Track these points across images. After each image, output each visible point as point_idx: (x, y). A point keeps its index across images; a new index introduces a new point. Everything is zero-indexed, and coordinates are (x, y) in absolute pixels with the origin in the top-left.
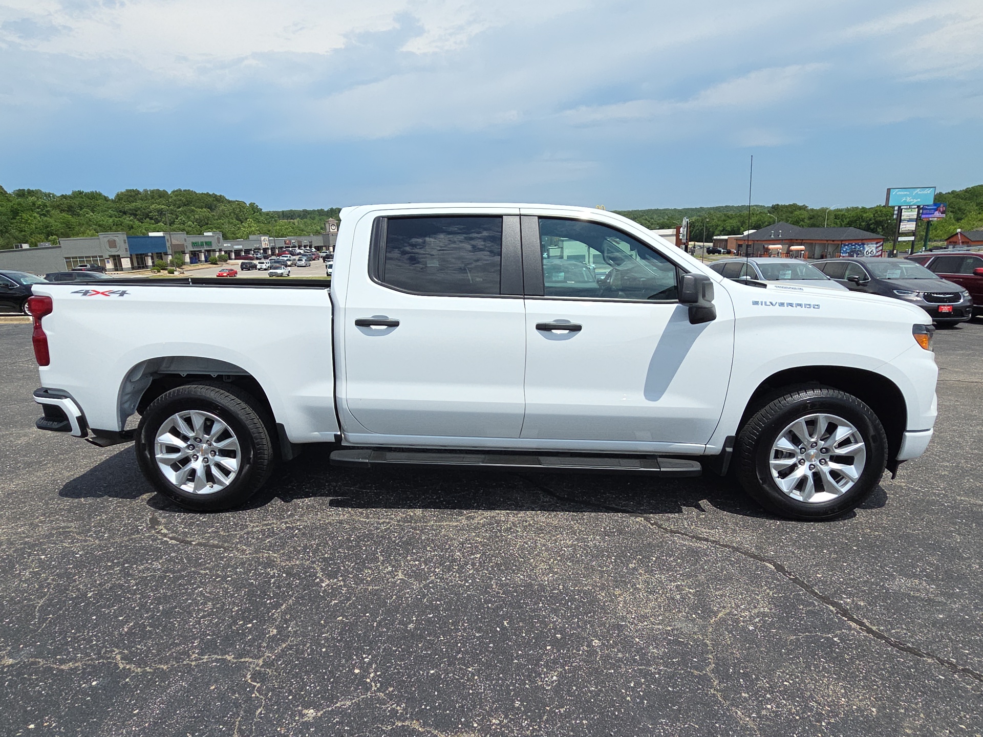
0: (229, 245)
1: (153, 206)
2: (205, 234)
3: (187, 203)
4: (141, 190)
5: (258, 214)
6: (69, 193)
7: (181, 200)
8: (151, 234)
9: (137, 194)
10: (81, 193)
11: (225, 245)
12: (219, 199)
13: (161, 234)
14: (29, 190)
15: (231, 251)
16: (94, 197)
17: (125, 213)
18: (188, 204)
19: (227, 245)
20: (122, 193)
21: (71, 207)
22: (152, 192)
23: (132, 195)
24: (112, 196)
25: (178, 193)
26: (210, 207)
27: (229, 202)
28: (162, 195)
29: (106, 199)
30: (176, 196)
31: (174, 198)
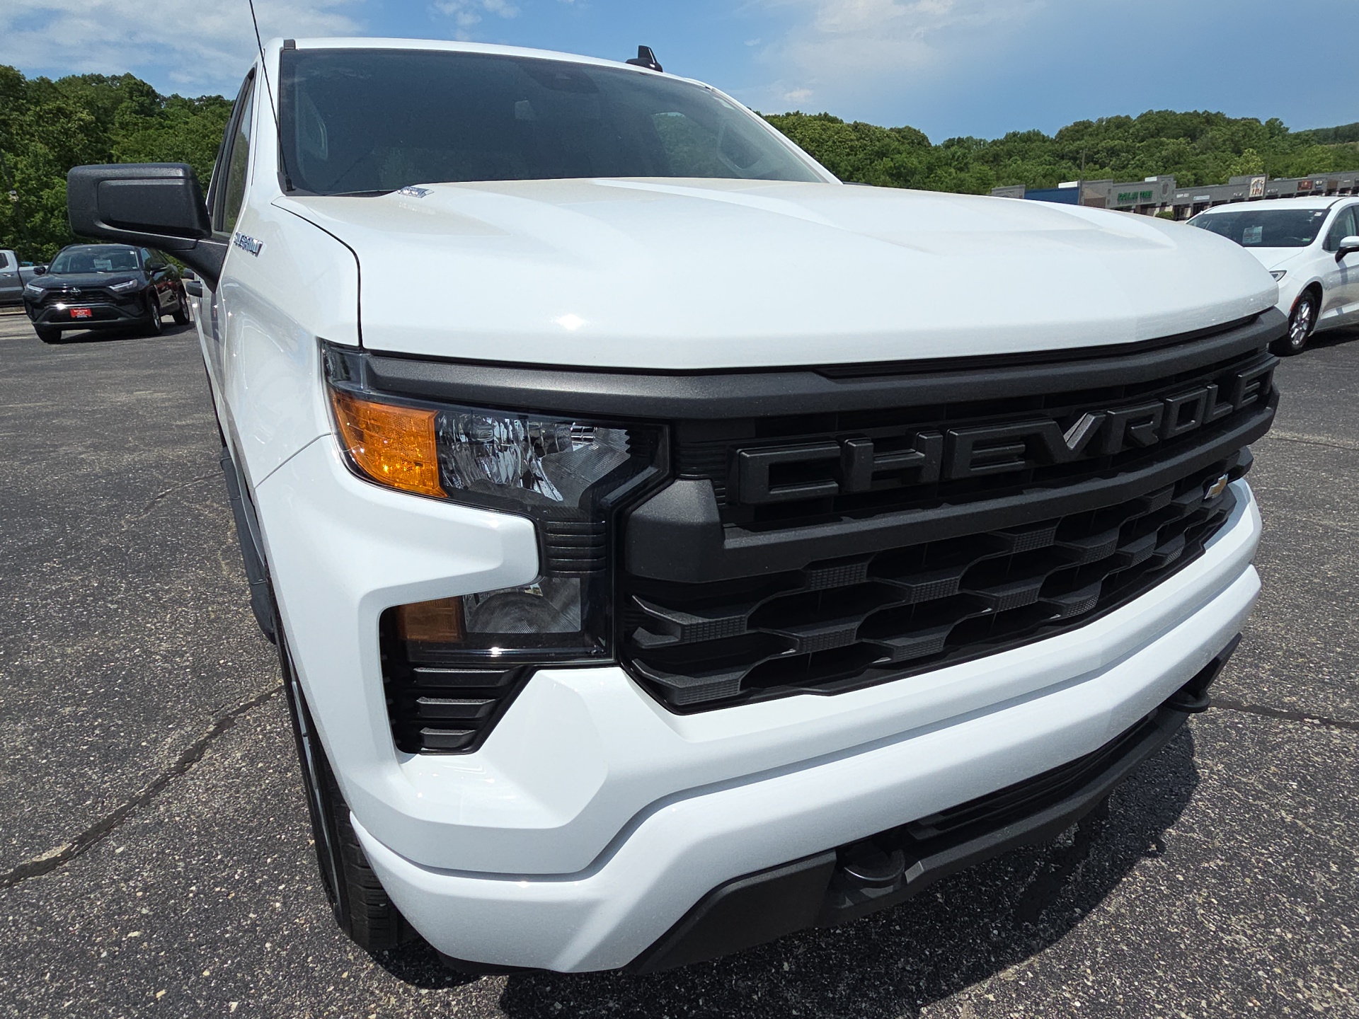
0: (1186, 195)
1: (1103, 144)
2: (1147, 180)
3: (1158, 132)
4: (1094, 121)
5: (1280, 137)
6: (1002, 137)
7: (1147, 129)
8: (1061, 186)
9: (1086, 128)
10: (1015, 135)
11: (1178, 196)
12: (1210, 120)
13: (1073, 184)
14: (959, 138)
15: (1187, 206)
16: (1032, 137)
17: (1062, 158)
18: (1158, 134)
19: (1182, 196)
20: (1067, 129)
21: (998, 155)
22: (1109, 121)
23: (1081, 129)
24: (1053, 136)
25: (1145, 118)
26: (1192, 135)
27: (1230, 122)
28: (1120, 124)
29: (1045, 140)
30: (1143, 122)
31: (1138, 126)
